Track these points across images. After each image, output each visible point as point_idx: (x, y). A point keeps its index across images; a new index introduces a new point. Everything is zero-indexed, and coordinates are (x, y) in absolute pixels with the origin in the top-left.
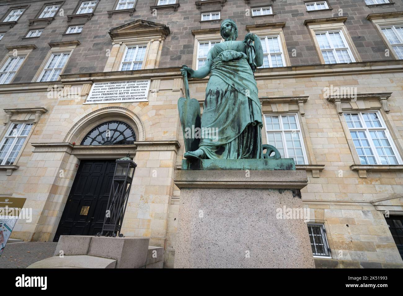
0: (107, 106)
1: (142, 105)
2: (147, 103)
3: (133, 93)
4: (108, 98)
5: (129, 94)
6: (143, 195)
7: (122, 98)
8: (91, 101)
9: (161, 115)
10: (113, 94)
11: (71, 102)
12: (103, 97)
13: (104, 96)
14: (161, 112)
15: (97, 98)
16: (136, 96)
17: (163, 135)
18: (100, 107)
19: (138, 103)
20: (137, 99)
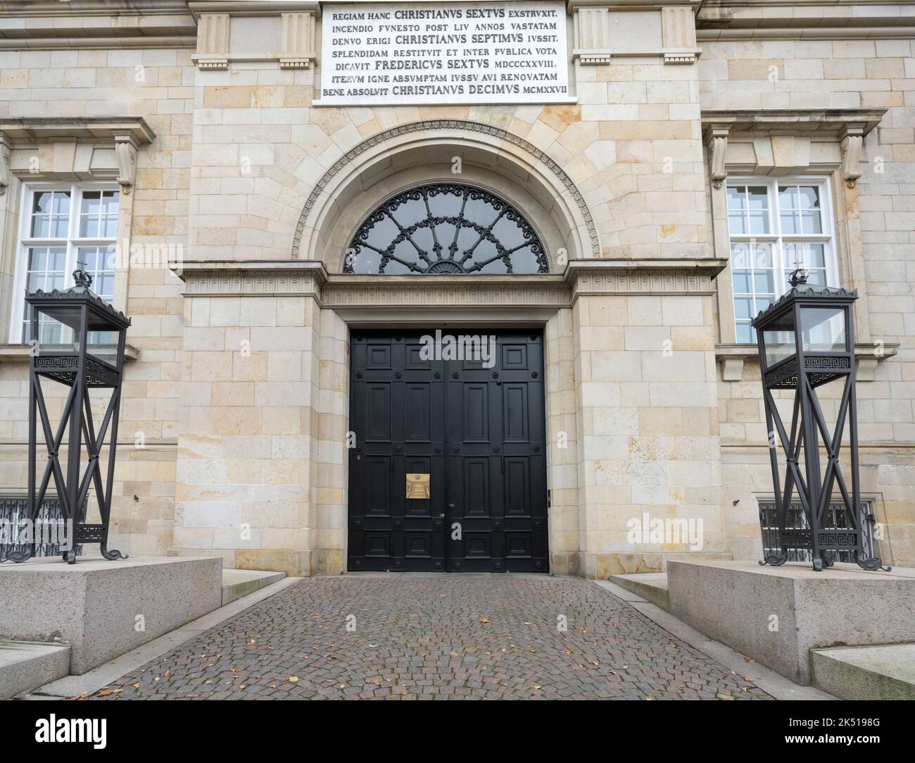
0: (415, 116)
1: (556, 117)
2: (574, 110)
3: (507, 64)
4: (407, 84)
5: (492, 70)
6: (637, 438)
7: (466, 85)
8: (340, 93)
9: (637, 162)
10: (422, 65)
11: (255, 94)
12: (386, 79)
13: (392, 74)
14: (636, 149)
15: (361, 80)
16: (523, 78)
17: (661, 240)
18: (389, 120)
19: (541, 109)
20: (528, 90)
